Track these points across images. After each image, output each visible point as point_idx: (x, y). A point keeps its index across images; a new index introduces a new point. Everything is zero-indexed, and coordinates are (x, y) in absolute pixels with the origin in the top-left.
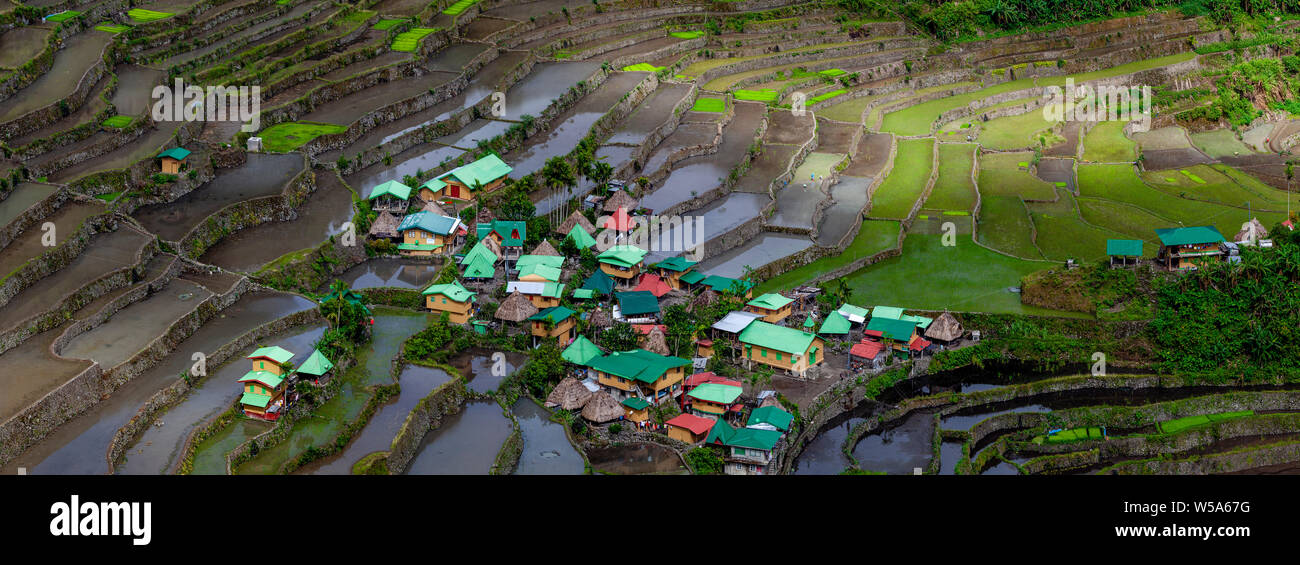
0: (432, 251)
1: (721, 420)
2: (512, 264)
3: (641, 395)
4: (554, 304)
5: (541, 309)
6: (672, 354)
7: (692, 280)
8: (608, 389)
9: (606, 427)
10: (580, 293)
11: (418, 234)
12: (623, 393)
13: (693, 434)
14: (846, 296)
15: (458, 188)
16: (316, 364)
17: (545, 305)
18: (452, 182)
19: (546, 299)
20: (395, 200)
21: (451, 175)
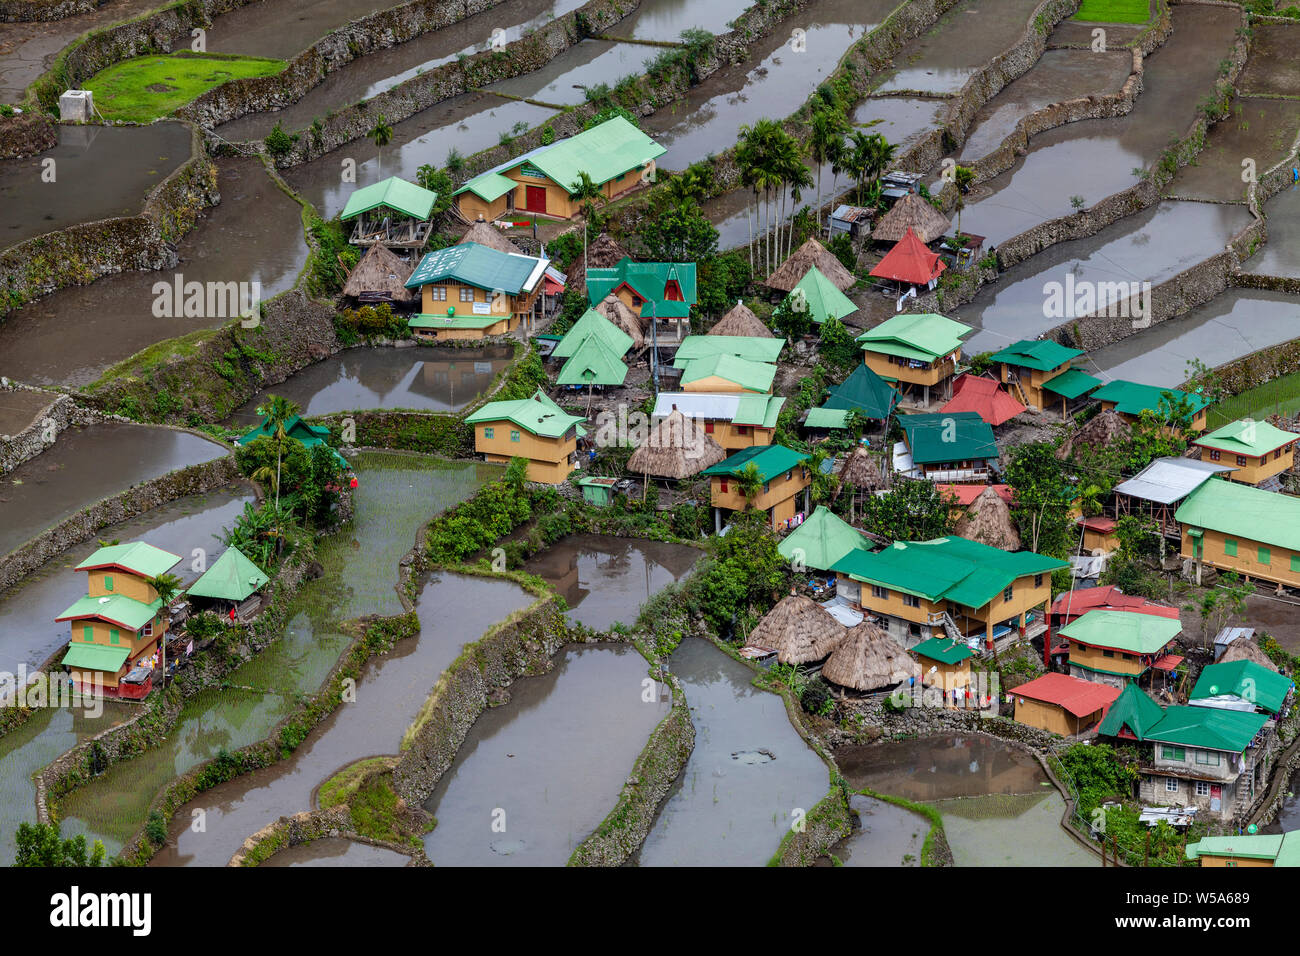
0: (486, 330)
1: (1133, 688)
2: (666, 356)
3: (955, 633)
4: (762, 440)
5: (730, 452)
6: (1025, 546)
7: (1071, 391)
8: (883, 620)
9: (877, 700)
10: (817, 417)
11: (453, 293)
12: (915, 629)
13: (1070, 717)
15: (542, 192)
16: (231, 577)
17: (741, 442)
18: (530, 178)
19: (744, 429)
20: (400, 220)
21: (527, 165)
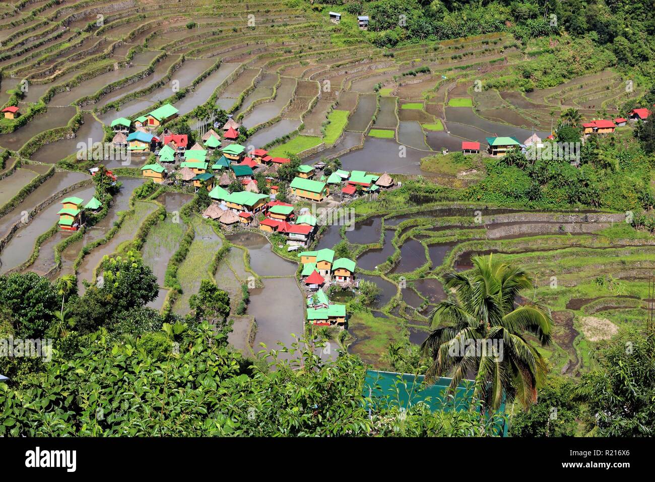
0: (144, 150)
1: (284, 221)
2: (182, 154)
3: (247, 211)
4: (203, 172)
5: (197, 175)
6: (260, 193)
7: (267, 159)
8: (231, 209)
9: (231, 226)
10: (214, 166)
11: (136, 142)
12: (238, 210)
13: (272, 227)
14: (338, 166)
15: (153, 120)
16: (94, 204)
17: (200, 172)
18: (150, 117)
19: (200, 170)
20: (123, 127)
21: (150, 115)
